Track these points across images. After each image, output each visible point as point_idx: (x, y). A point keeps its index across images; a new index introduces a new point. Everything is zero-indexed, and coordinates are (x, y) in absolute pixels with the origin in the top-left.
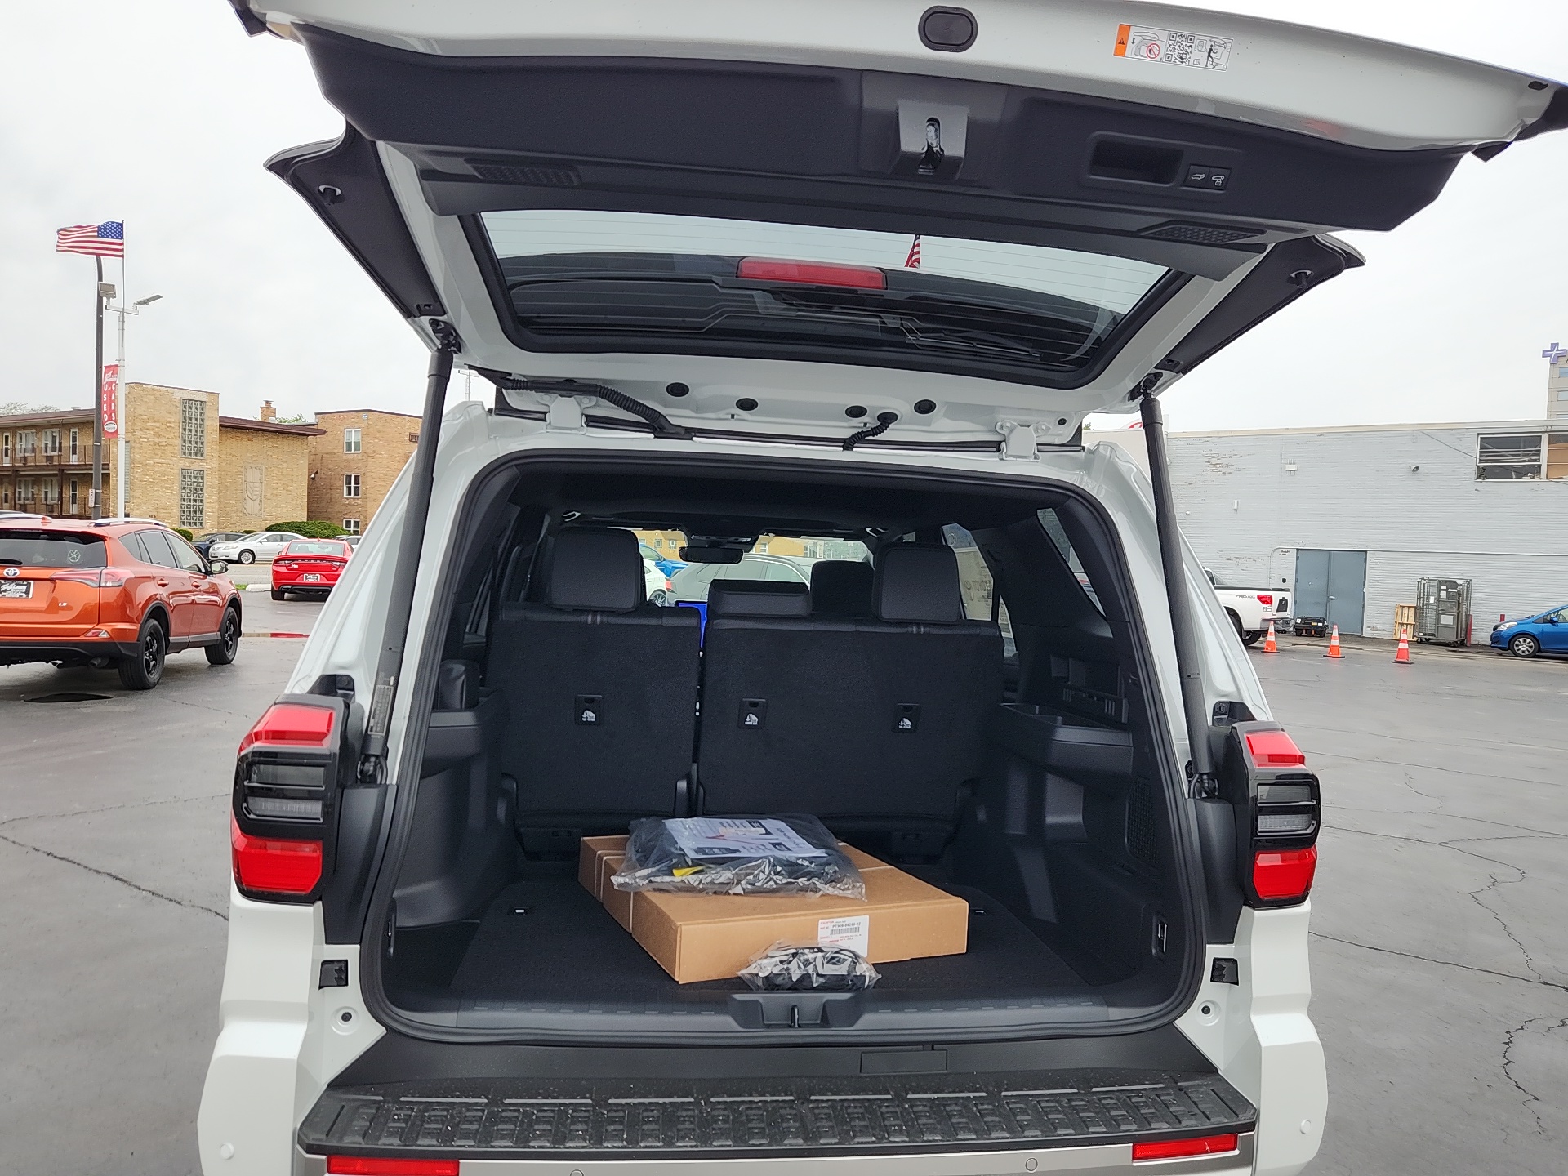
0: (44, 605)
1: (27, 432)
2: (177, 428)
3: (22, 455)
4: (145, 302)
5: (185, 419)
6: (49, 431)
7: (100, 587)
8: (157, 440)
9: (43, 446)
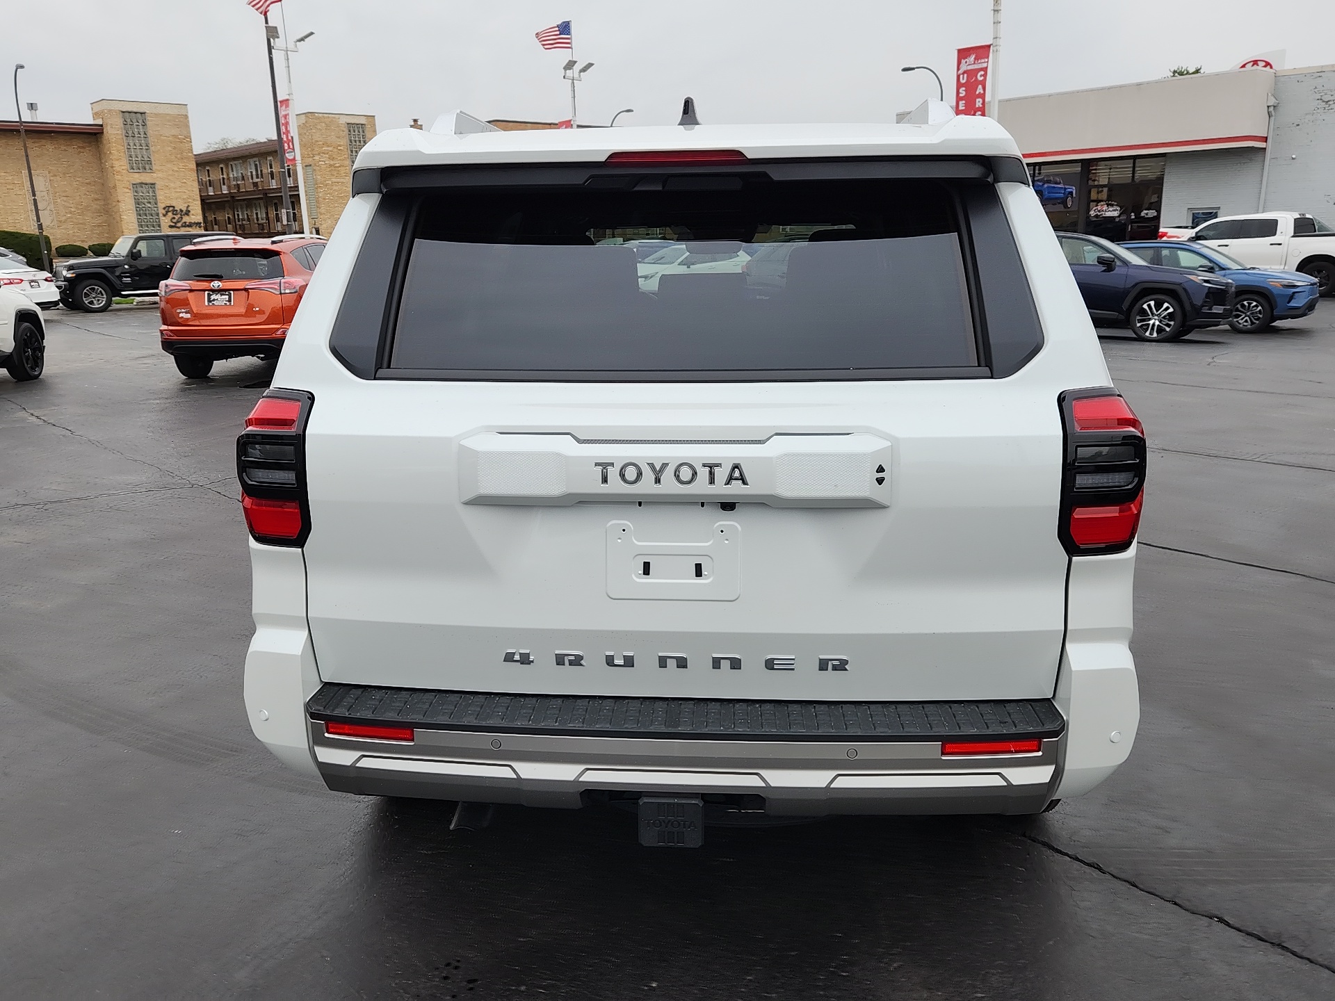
0: (243, 310)
1: (236, 162)
2: (346, 150)
3: (235, 183)
4: (302, 40)
5: (351, 142)
6: (252, 161)
7: (281, 294)
8: (332, 162)
9: (249, 174)
